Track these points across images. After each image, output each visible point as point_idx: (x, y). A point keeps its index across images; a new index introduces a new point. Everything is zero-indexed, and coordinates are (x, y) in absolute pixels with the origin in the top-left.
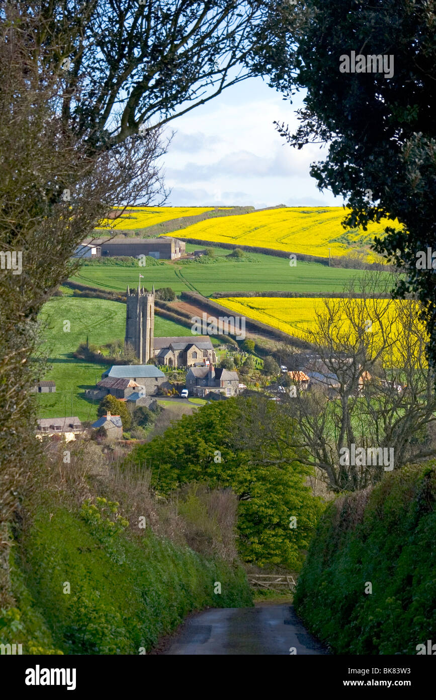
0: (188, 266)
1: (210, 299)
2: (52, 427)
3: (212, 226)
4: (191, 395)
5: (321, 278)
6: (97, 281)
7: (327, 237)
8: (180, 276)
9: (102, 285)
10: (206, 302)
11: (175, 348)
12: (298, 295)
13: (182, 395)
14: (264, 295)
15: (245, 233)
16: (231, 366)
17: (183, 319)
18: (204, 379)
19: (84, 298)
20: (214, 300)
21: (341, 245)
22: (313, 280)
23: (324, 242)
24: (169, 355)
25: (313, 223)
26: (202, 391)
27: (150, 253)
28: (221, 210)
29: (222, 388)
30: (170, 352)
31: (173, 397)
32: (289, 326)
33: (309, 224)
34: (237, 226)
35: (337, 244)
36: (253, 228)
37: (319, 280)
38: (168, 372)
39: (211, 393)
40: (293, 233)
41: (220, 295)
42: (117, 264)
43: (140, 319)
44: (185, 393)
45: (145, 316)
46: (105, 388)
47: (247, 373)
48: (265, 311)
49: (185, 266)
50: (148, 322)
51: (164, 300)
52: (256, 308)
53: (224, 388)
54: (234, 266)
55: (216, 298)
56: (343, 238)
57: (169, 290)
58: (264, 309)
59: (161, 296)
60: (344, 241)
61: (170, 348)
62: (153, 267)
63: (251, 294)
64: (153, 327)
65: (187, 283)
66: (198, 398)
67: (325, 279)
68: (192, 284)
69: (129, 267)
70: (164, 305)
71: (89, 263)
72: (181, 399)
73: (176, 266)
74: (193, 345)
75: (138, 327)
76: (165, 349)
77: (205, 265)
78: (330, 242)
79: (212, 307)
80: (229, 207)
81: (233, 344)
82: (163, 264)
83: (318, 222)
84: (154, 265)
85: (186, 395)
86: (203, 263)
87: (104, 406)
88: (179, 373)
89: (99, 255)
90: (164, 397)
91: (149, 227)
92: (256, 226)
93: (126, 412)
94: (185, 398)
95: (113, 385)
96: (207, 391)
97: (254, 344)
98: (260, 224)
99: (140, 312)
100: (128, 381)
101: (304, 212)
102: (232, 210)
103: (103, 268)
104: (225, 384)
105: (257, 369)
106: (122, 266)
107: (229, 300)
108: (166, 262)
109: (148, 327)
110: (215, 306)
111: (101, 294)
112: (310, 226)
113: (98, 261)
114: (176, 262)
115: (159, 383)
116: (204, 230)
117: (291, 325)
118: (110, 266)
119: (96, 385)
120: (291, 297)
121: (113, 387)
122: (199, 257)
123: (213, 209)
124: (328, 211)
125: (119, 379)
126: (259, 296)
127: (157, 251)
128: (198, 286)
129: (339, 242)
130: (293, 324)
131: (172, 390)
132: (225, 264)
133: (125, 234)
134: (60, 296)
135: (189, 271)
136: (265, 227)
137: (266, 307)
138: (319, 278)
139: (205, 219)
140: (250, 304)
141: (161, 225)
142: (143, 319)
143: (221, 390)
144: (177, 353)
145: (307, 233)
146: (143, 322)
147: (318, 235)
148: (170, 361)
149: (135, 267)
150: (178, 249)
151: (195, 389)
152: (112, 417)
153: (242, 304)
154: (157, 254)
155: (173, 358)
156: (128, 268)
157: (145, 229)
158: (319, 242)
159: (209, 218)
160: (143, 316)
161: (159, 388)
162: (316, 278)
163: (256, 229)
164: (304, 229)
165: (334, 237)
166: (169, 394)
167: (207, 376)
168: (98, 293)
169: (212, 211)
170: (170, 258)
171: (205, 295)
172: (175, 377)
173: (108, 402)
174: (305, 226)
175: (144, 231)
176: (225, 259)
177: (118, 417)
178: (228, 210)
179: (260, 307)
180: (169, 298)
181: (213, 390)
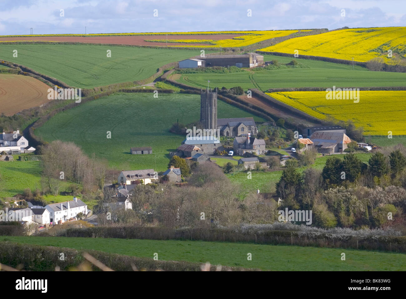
0: (259, 72)
1: (266, 93)
2: (137, 176)
3: (292, 43)
4: (235, 154)
5: (343, 78)
6: (199, 83)
7: (368, 48)
8: (252, 79)
9: (200, 85)
10: (262, 95)
11: (230, 125)
12: (323, 89)
13: (229, 154)
14: (300, 90)
15: (314, 47)
16: (264, 136)
17: (245, 106)
18: (243, 144)
19: (186, 94)
20: (268, 94)
21: (376, 53)
22: (337, 79)
23: (365, 52)
24: (227, 129)
25: (361, 39)
26: (241, 151)
27: (237, 64)
28: (303, 32)
29: (254, 150)
30: (227, 128)
31: (223, 156)
32: (311, 110)
33: (359, 40)
34: (309, 43)
35: (374, 53)
36: (320, 43)
37: (340, 79)
38: (225, 140)
39: (247, 153)
40: (346, 46)
41: (273, 90)
42: (213, 71)
43: (208, 108)
44: (231, 153)
45: (211, 106)
46: (181, 151)
47: (274, 140)
48: (298, 100)
49: (257, 72)
50: (214, 110)
51: (236, 95)
52: (293, 99)
53: (255, 150)
54: (289, 71)
55: (270, 92)
56: (379, 48)
57: (239, 88)
58: (298, 99)
59: (234, 92)
60: (379, 50)
61: (227, 125)
62: (236, 73)
63: (293, 89)
64: (216, 113)
65: (255, 83)
66: (240, 156)
67: (346, 78)
68: (257, 83)
69: (221, 73)
70: (235, 97)
71: (196, 71)
72: (228, 157)
73: (251, 72)
74: (242, 123)
75: (207, 113)
76: (224, 126)
77: (271, 71)
78: (369, 52)
79: (265, 98)
80: (310, 30)
81: (272, 122)
82: (243, 71)
83: (365, 38)
84: (237, 71)
85: (232, 154)
86: (270, 69)
87: (172, 162)
88: (231, 141)
89: (204, 66)
90: (218, 156)
91: (251, 45)
92: (322, 42)
93: (186, 166)
94: (231, 156)
95: (186, 149)
96: (245, 152)
97: (284, 122)
98: (325, 41)
99: (208, 103)
100: (194, 146)
101: (358, 32)
102: (311, 32)
103: (204, 74)
104: (255, 147)
105: (282, 137)
106: (216, 73)
107: (277, 93)
108: (246, 69)
109: (214, 112)
110: (267, 98)
111: (197, 91)
112: (358, 42)
113: (202, 70)
114: (253, 69)
115: (216, 147)
116: (286, 46)
117: (312, 109)
118: (208, 73)
119: (177, 149)
120: (318, 90)
121: (186, 150)
122: (267, 66)
123: (297, 31)
124: (375, 31)
125: (189, 145)
126: (298, 90)
127: (241, 62)
128: (261, 85)
129: (375, 52)
130: (314, 109)
131: (224, 152)
132: (284, 70)
133: (233, 50)
134: (172, 93)
135: (258, 75)
136: (328, 43)
137: (300, 98)
138: (341, 78)
139: (289, 39)
140: (290, 96)
141: (259, 43)
142: (210, 108)
143: (253, 151)
144: (232, 128)
145: (355, 46)
146: (210, 109)
147: (362, 47)
148: (228, 133)
149: (225, 73)
150: (255, 61)
151: (238, 151)
152: (175, 169)
153: (285, 96)
154: (241, 64)
155: (229, 131)
156: (219, 74)
157: (248, 46)
158: (362, 52)
159: (292, 38)
160: (210, 106)
161: (216, 150)
162: (339, 78)
163: (321, 44)
164: (354, 43)
165: (373, 48)
166: (221, 154)
167: (245, 143)
168: (195, 91)
169: (297, 33)
170: (249, 66)
171: (264, 90)
172: (228, 143)
173: (174, 160)
174: (355, 41)
175: (247, 48)
176: (285, 66)
177: (178, 169)
178: (308, 32)
179: (296, 98)
180: (239, 93)
181: (248, 151)
